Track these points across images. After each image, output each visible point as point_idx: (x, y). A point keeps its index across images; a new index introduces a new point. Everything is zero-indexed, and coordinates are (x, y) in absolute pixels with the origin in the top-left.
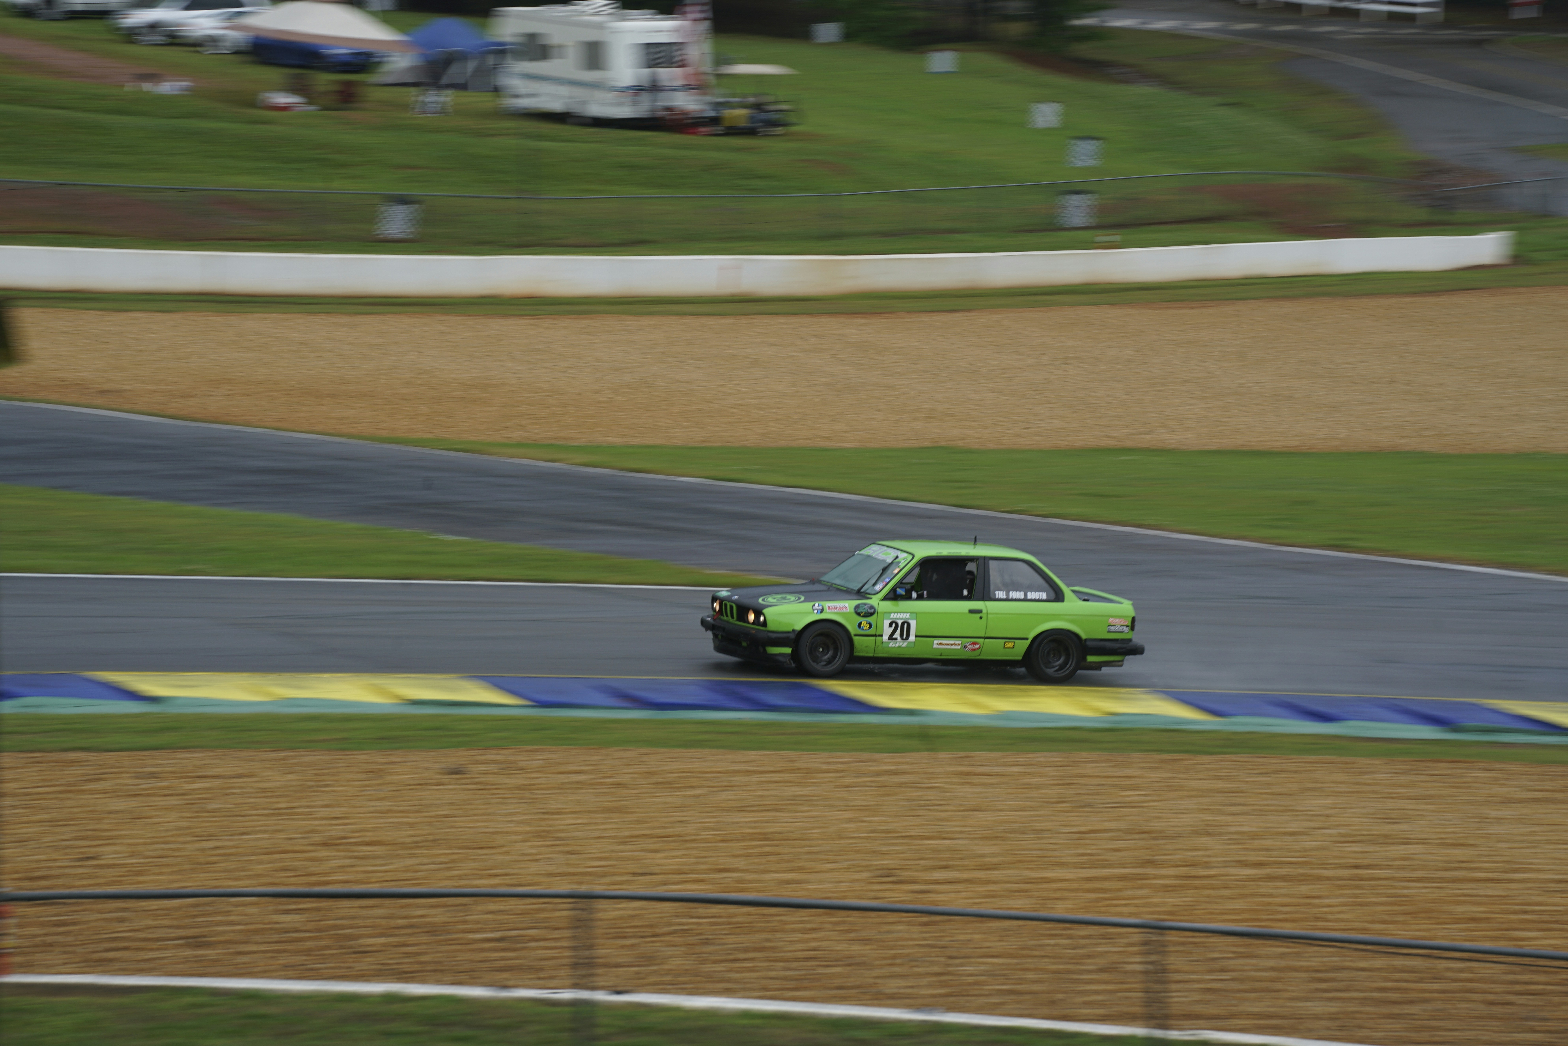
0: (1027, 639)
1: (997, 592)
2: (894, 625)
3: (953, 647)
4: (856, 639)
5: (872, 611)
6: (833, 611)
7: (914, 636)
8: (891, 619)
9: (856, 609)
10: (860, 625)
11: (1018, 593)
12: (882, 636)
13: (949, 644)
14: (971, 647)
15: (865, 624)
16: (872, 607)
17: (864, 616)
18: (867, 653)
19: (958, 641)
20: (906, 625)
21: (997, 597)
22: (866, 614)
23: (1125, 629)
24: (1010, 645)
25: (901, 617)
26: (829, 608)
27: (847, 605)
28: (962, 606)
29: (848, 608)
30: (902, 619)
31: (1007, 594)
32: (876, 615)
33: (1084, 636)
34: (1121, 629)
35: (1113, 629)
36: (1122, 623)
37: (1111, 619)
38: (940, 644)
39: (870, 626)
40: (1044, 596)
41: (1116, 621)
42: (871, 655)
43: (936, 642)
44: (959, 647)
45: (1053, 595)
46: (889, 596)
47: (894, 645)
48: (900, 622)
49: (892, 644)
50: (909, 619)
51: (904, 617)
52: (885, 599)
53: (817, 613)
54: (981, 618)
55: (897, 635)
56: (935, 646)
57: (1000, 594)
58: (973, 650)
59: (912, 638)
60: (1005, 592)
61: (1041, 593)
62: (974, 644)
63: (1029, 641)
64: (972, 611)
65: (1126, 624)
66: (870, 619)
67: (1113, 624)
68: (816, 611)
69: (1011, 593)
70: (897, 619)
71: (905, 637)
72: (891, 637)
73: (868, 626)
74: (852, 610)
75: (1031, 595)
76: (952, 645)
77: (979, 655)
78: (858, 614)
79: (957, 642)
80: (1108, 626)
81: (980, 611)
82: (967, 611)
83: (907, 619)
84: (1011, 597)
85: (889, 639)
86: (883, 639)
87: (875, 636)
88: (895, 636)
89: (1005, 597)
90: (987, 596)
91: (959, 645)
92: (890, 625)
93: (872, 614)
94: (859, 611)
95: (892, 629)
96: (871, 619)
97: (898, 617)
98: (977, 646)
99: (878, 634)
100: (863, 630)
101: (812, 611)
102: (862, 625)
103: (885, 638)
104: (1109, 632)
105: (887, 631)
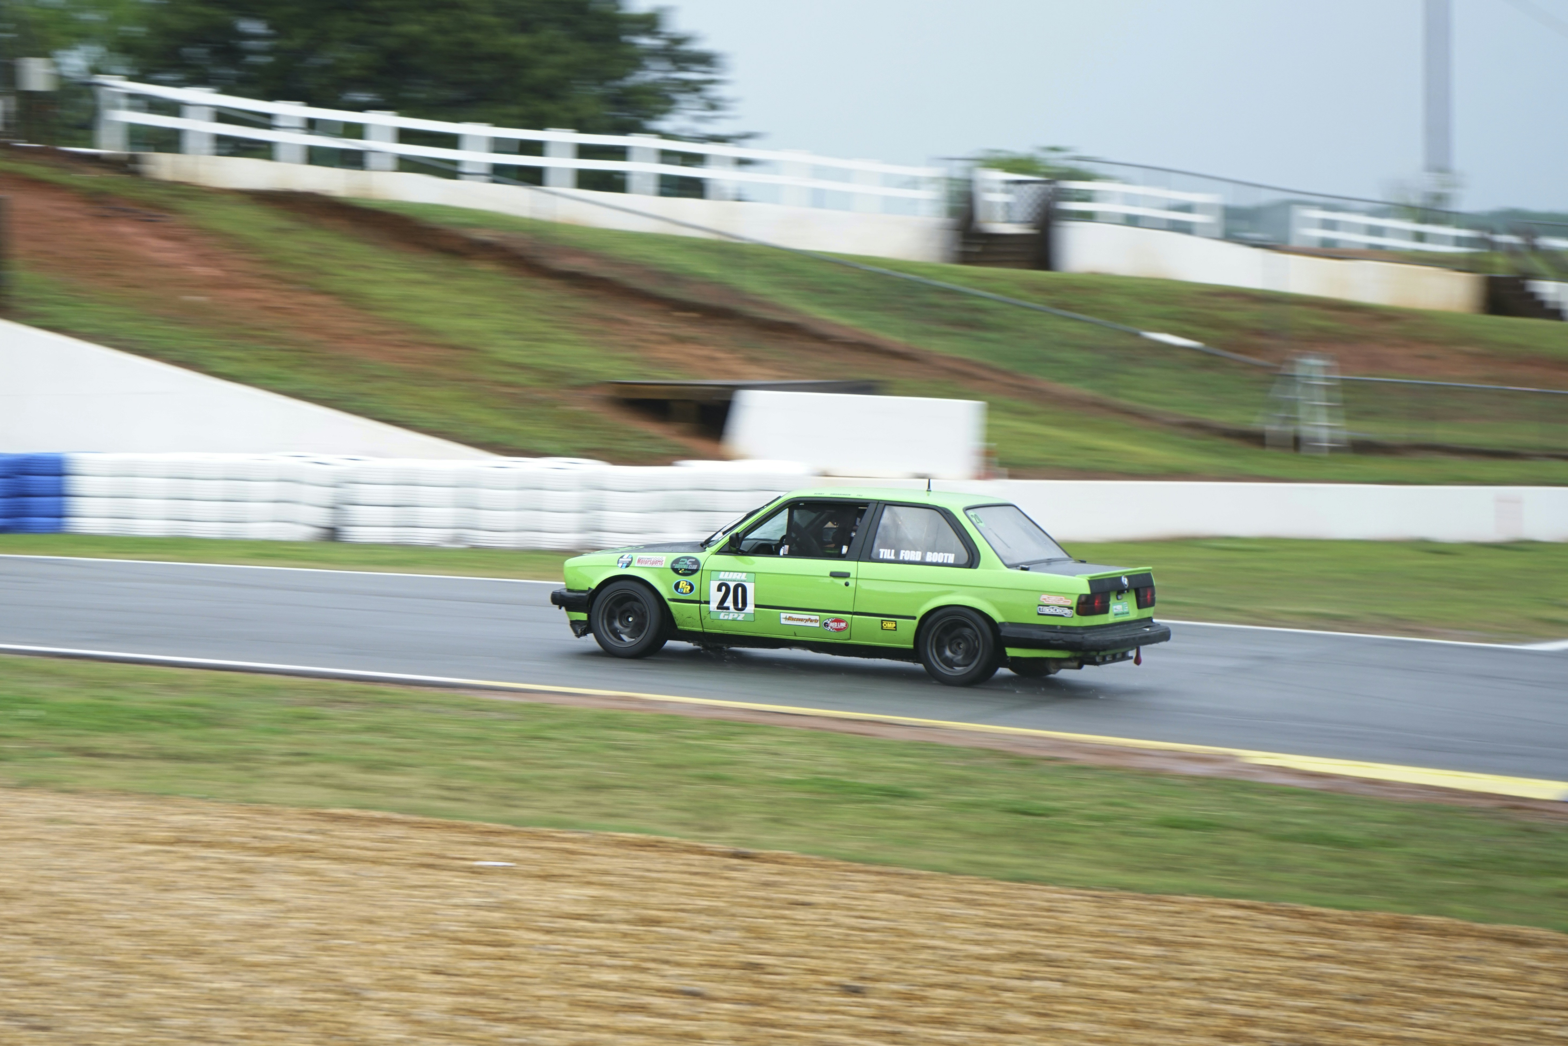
0: (914, 618)
1: (882, 551)
2: (724, 588)
3: (809, 624)
4: (671, 604)
5: (695, 567)
6: (643, 565)
7: (754, 606)
8: (720, 580)
9: (674, 565)
10: (677, 586)
11: (913, 552)
12: (708, 602)
13: (802, 620)
14: (834, 625)
15: (684, 585)
16: (697, 562)
17: (683, 574)
18: (693, 627)
19: (815, 616)
20: (740, 589)
21: (881, 557)
22: (686, 572)
23: (1067, 611)
24: (890, 625)
25: (734, 578)
26: (639, 561)
27: (664, 558)
28: (824, 566)
29: (663, 562)
30: (734, 581)
31: (897, 554)
32: (699, 573)
33: (998, 618)
34: (1059, 611)
35: (1047, 610)
36: (1061, 603)
37: (1045, 596)
38: (790, 619)
39: (692, 589)
40: (951, 558)
41: (1053, 600)
42: (699, 629)
43: (783, 615)
44: (817, 625)
45: (965, 556)
46: (727, 549)
47: (726, 617)
48: (732, 585)
49: (723, 615)
50: (745, 581)
51: (738, 578)
52: (721, 552)
53: (622, 566)
54: (847, 584)
55: (729, 603)
56: (783, 621)
57: (886, 553)
58: (838, 630)
59: (750, 608)
60: (893, 551)
61: (946, 555)
62: (838, 621)
63: (915, 623)
64: (834, 575)
65: (1068, 604)
66: (690, 579)
67: (1046, 603)
68: (620, 565)
69: (902, 552)
70: (729, 580)
71: (740, 606)
72: (721, 606)
73: (689, 588)
74: (669, 566)
75: (931, 557)
76: (807, 620)
77: (850, 639)
78: (676, 571)
79: (813, 618)
80: (1039, 605)
81: (846, 575)
82: (828, 574)
83: (741, 581)
84: (901, 558)
85: (718, 608)
86: (709, 607)
87: (699, 602)
88: (726, 605)
89: (893, 557)
90: (866, 554)
91: (816, 621)
92: (719, 589)
93: (694, 572)
94: (677, 566)
95: (721, 594)
96: (694, 579)
97: (730, 577)
98: (843, 625)
99: (702, 600)
100: (682, 593)
101: (616, 564)
102: (680, 587)
103: (713, 605)
104: (1039, 614)
105: (716, 597)
